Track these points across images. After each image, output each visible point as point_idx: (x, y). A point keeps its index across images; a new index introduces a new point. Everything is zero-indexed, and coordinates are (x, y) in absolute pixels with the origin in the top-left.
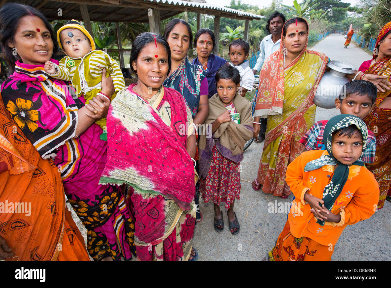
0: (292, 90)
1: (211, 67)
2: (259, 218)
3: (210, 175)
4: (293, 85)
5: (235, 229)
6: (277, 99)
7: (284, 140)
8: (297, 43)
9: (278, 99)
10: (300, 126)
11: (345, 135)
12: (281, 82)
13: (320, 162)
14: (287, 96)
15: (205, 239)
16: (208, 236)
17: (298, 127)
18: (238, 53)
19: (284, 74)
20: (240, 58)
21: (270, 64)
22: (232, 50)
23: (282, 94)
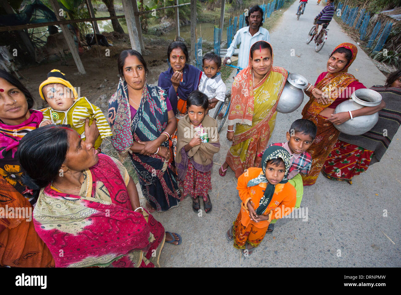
0: (260, 106)
1: (187, 79)
2: (227, 197)
3: (187, 178)
4: (261, 102)
5: (208, 209)
6: (247, 113)
7: (252, 141)
8: (262, 68)
9: (249, 114)
10: (265, 131)
11: (274, 164)
12: (251, 101)
13: (257, 180)
14: (256, 111)
15: (185, 218)
16: (188, 216)
17: (263, 132)
18: (212, 67)
19: (253, 93)
20: (213, 72)
21: (241, 83)
22: (206, 64)
23: (252, 110)
